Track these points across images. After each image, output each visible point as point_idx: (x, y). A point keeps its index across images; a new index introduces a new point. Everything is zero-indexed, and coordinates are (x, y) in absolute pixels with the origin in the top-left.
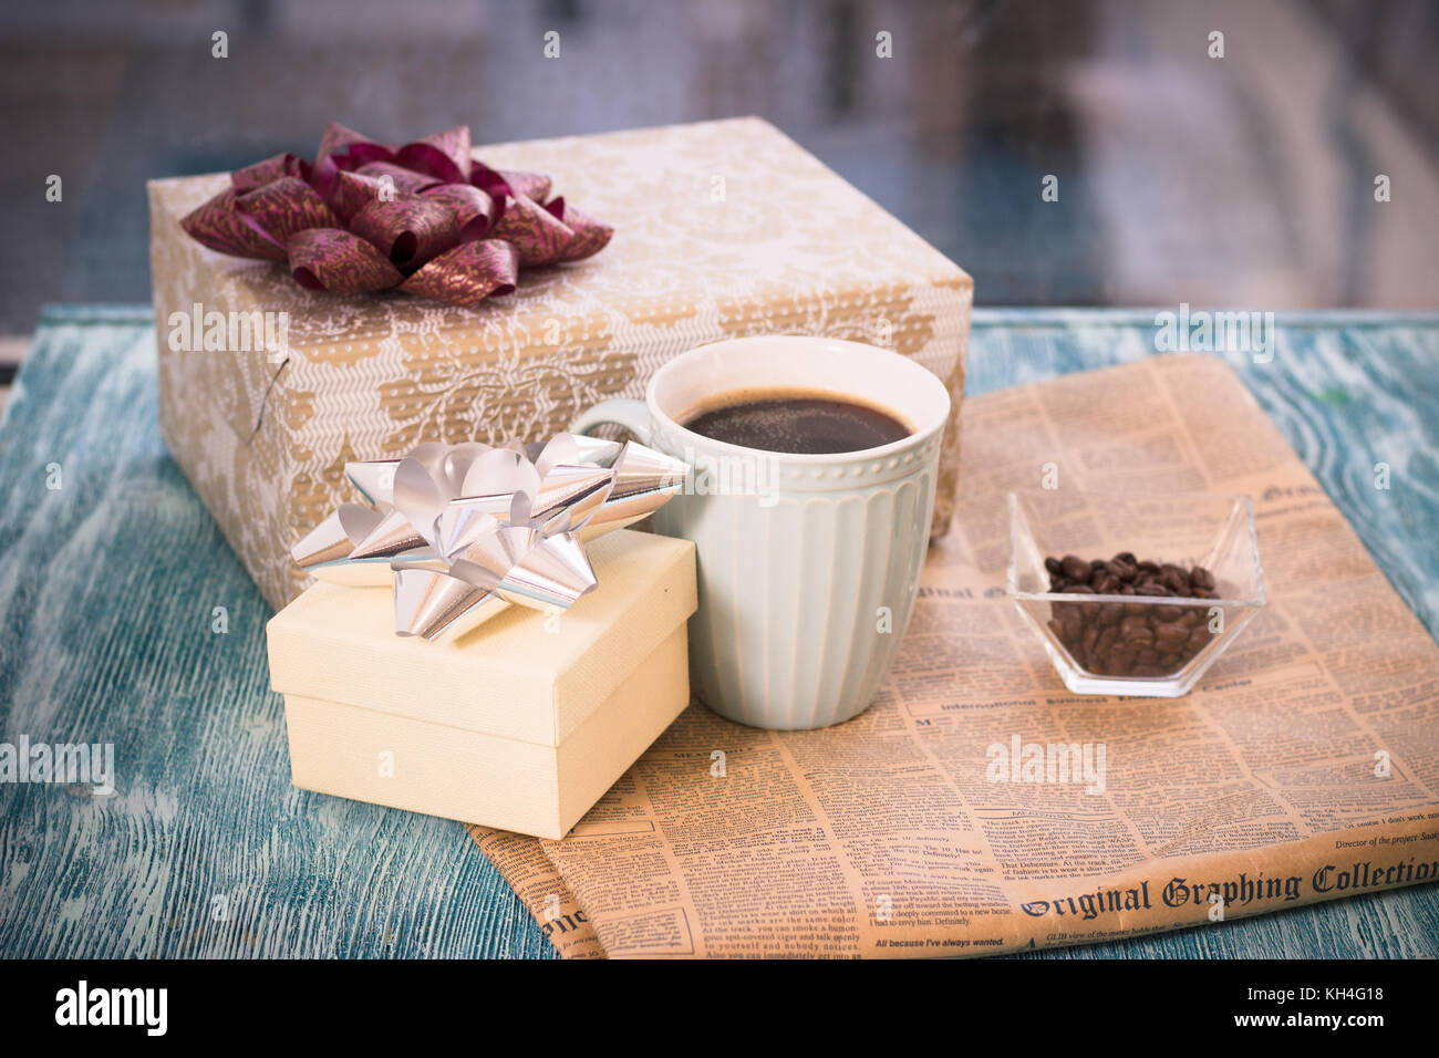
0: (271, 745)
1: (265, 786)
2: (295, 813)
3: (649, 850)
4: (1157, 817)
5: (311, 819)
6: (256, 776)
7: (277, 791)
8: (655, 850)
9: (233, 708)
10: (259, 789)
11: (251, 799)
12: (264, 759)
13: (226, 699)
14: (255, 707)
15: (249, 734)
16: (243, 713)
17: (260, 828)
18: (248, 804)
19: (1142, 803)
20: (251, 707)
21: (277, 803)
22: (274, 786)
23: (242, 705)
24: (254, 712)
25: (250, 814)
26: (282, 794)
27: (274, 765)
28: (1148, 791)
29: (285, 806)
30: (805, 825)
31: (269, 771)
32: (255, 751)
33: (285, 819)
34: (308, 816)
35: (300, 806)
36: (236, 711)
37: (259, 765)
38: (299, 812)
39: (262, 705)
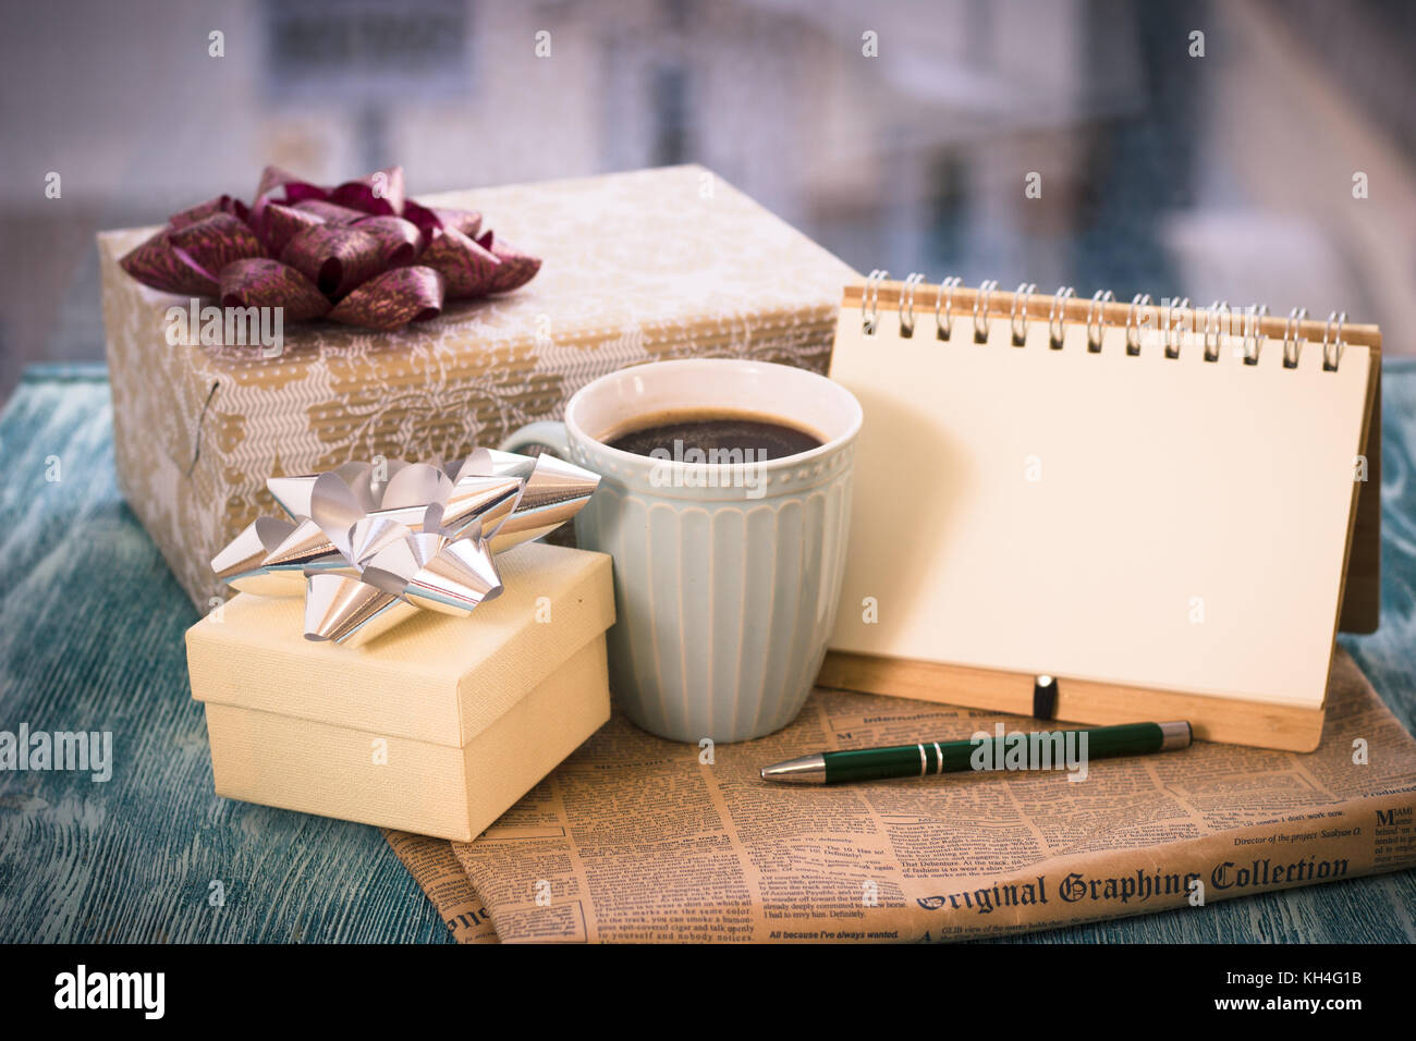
0: (202, 760)
1: (192, 797)
2: (219, 822)
3: (556, 852)
4: (1063, 823)
5: (233, 825)
6: (184, 788)
7: (203, 802)
8: (562, 852)
9: (168, 727)
10: (185, 799)
11: (177, 809)
12: (194, 772)
13: (164, 719)
14: (190, 725)
15: (181, 750)
16: (178, 731)
17: (183, 835)
18: (173, 813)
19: (1051, 812)
20: (187, 726)
21: (202, 813)
22: (201, 797)
23: (178, 724)
24: (188, 730)
25: (174, 822)
26: (207, 804)
27: (203, 778)
28: (1060, 801)
29: (209, 816)
30: (712, 833)
31: (197, 784)
32: (186, 765)
33: (208, 826)
34: (231, 824)
35: (224, 814)
36: (171, 729)
37: (188, 779)
38: (223, 821)
39: (197, 724)
